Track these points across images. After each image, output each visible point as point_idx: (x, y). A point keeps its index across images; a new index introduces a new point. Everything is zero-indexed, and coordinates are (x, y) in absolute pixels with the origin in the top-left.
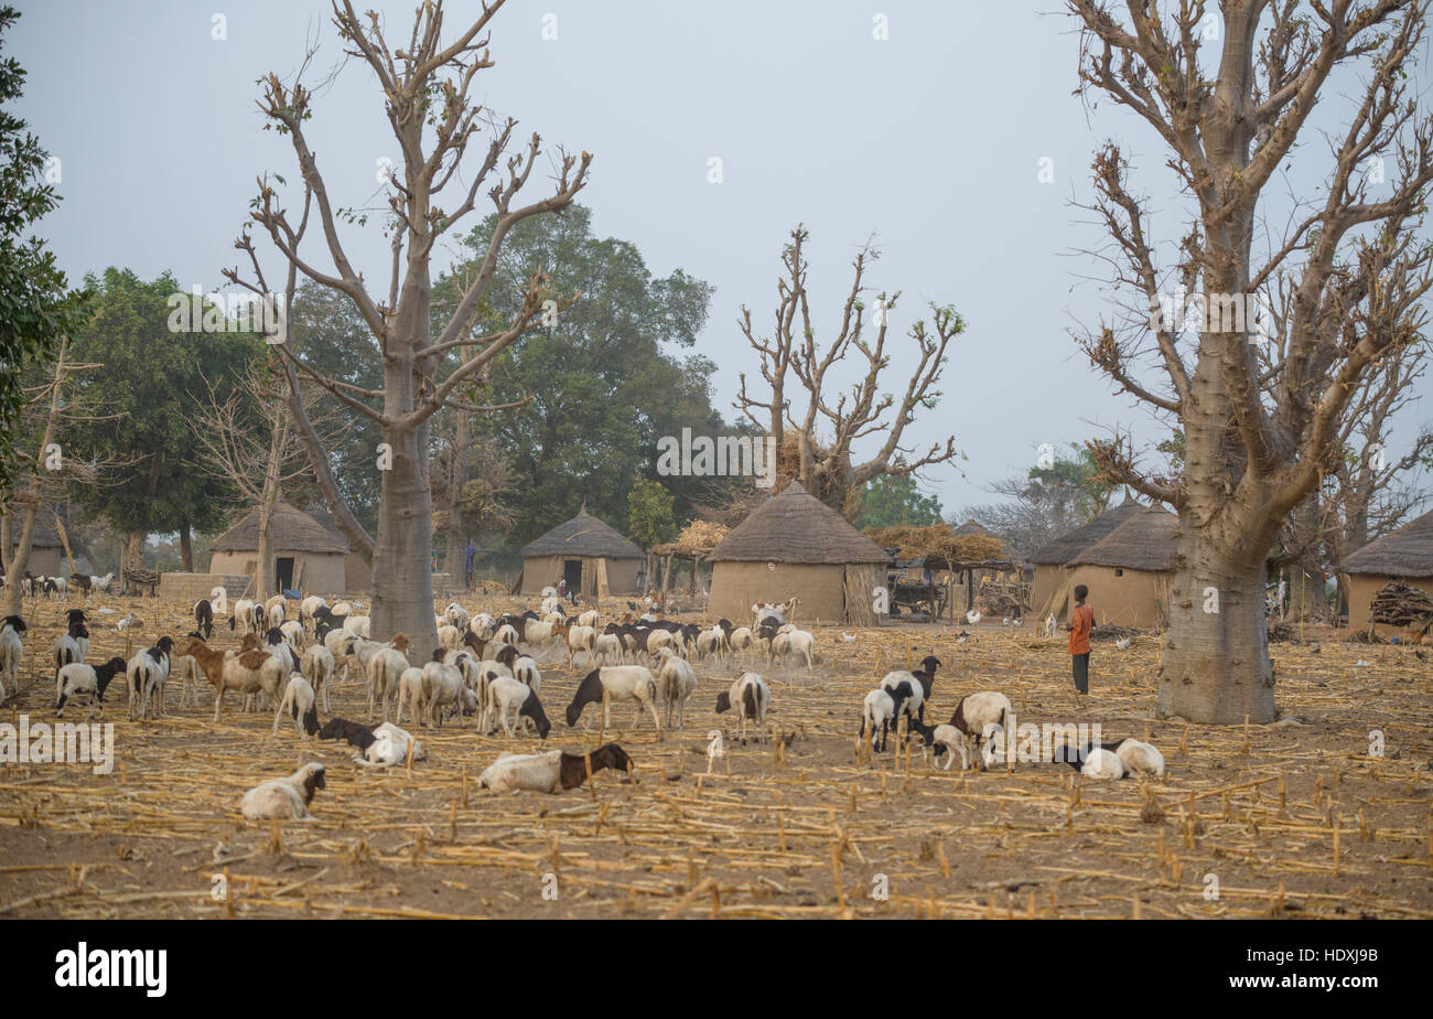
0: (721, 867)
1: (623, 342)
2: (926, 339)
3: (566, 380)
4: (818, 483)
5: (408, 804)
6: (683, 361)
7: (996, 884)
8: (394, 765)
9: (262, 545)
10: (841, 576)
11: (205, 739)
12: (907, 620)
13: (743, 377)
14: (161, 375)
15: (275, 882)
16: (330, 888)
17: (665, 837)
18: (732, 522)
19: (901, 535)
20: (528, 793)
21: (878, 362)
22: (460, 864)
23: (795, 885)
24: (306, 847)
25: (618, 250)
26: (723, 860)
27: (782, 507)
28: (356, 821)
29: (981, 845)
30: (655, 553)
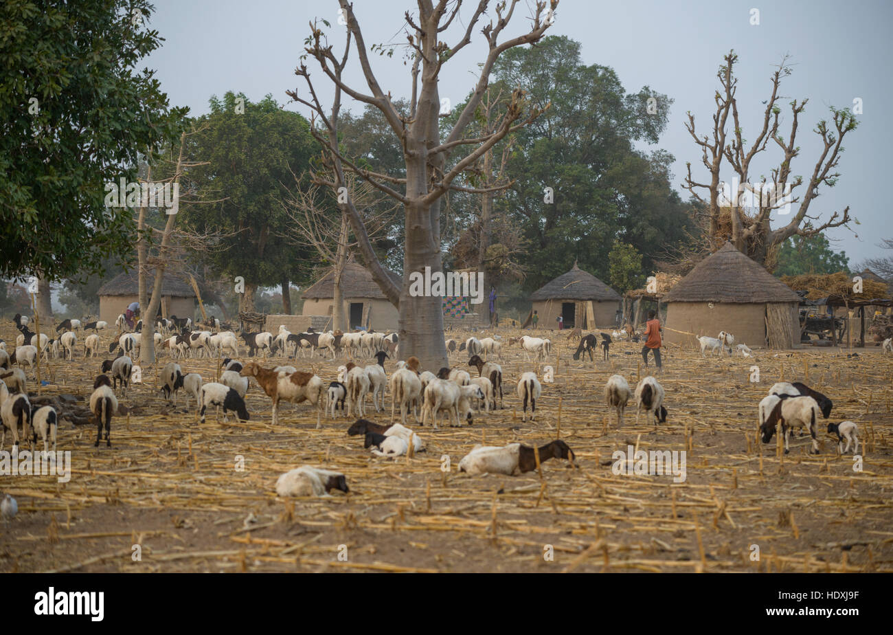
0: (625, 531)
1: (605, 141)
2: (828, 134)
3: (563, 170)
4: (747, 243)
5: (403, 484)
6: (650, 154)
7: (834, 544)
8: (401, 455)
9: (336, 294)
10: (763, 313)
11: (267, 437)
12: (815, 344)
13: (689, 165)
14: (265, 171)
15: (284, 544)
16: (324, 548)
17: (588, 508)
18: (684, 273)
19: (809, 281)
20: (494, 475)
21: (791, 153)
22: (428, 529)
23: (678, 544)
24: (317, 517)
25: (601, 73)
26: (629, 525)
27: (718, 262)
28: (360, 497)
29: (828, 514)
30: (629, 297)
